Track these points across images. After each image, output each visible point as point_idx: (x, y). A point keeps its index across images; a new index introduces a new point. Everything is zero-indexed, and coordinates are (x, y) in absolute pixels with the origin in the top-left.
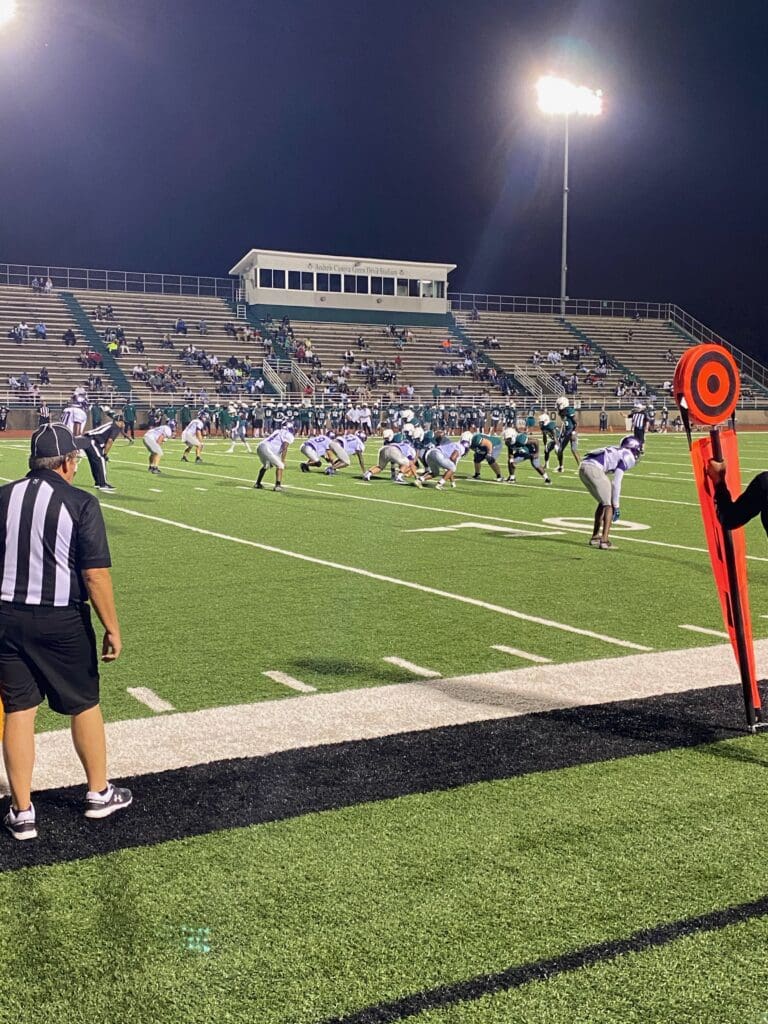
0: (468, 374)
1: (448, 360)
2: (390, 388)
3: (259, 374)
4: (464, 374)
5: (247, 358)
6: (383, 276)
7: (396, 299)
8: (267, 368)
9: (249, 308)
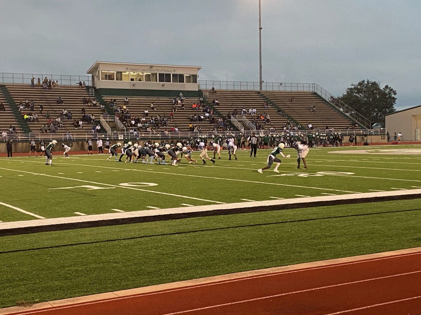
0: (207, 121)
1: (197, 114)
2: (166, 129)
3: (98, 123)
4: (205, 121)
5: (93, 115)
6: (165, 73)
7: (171, 84)
8: (102, 120)
9: (96, 90)
